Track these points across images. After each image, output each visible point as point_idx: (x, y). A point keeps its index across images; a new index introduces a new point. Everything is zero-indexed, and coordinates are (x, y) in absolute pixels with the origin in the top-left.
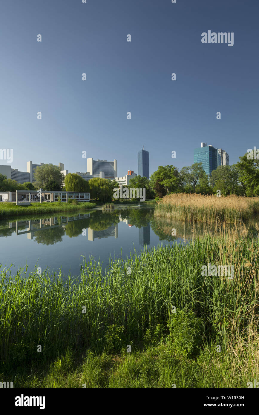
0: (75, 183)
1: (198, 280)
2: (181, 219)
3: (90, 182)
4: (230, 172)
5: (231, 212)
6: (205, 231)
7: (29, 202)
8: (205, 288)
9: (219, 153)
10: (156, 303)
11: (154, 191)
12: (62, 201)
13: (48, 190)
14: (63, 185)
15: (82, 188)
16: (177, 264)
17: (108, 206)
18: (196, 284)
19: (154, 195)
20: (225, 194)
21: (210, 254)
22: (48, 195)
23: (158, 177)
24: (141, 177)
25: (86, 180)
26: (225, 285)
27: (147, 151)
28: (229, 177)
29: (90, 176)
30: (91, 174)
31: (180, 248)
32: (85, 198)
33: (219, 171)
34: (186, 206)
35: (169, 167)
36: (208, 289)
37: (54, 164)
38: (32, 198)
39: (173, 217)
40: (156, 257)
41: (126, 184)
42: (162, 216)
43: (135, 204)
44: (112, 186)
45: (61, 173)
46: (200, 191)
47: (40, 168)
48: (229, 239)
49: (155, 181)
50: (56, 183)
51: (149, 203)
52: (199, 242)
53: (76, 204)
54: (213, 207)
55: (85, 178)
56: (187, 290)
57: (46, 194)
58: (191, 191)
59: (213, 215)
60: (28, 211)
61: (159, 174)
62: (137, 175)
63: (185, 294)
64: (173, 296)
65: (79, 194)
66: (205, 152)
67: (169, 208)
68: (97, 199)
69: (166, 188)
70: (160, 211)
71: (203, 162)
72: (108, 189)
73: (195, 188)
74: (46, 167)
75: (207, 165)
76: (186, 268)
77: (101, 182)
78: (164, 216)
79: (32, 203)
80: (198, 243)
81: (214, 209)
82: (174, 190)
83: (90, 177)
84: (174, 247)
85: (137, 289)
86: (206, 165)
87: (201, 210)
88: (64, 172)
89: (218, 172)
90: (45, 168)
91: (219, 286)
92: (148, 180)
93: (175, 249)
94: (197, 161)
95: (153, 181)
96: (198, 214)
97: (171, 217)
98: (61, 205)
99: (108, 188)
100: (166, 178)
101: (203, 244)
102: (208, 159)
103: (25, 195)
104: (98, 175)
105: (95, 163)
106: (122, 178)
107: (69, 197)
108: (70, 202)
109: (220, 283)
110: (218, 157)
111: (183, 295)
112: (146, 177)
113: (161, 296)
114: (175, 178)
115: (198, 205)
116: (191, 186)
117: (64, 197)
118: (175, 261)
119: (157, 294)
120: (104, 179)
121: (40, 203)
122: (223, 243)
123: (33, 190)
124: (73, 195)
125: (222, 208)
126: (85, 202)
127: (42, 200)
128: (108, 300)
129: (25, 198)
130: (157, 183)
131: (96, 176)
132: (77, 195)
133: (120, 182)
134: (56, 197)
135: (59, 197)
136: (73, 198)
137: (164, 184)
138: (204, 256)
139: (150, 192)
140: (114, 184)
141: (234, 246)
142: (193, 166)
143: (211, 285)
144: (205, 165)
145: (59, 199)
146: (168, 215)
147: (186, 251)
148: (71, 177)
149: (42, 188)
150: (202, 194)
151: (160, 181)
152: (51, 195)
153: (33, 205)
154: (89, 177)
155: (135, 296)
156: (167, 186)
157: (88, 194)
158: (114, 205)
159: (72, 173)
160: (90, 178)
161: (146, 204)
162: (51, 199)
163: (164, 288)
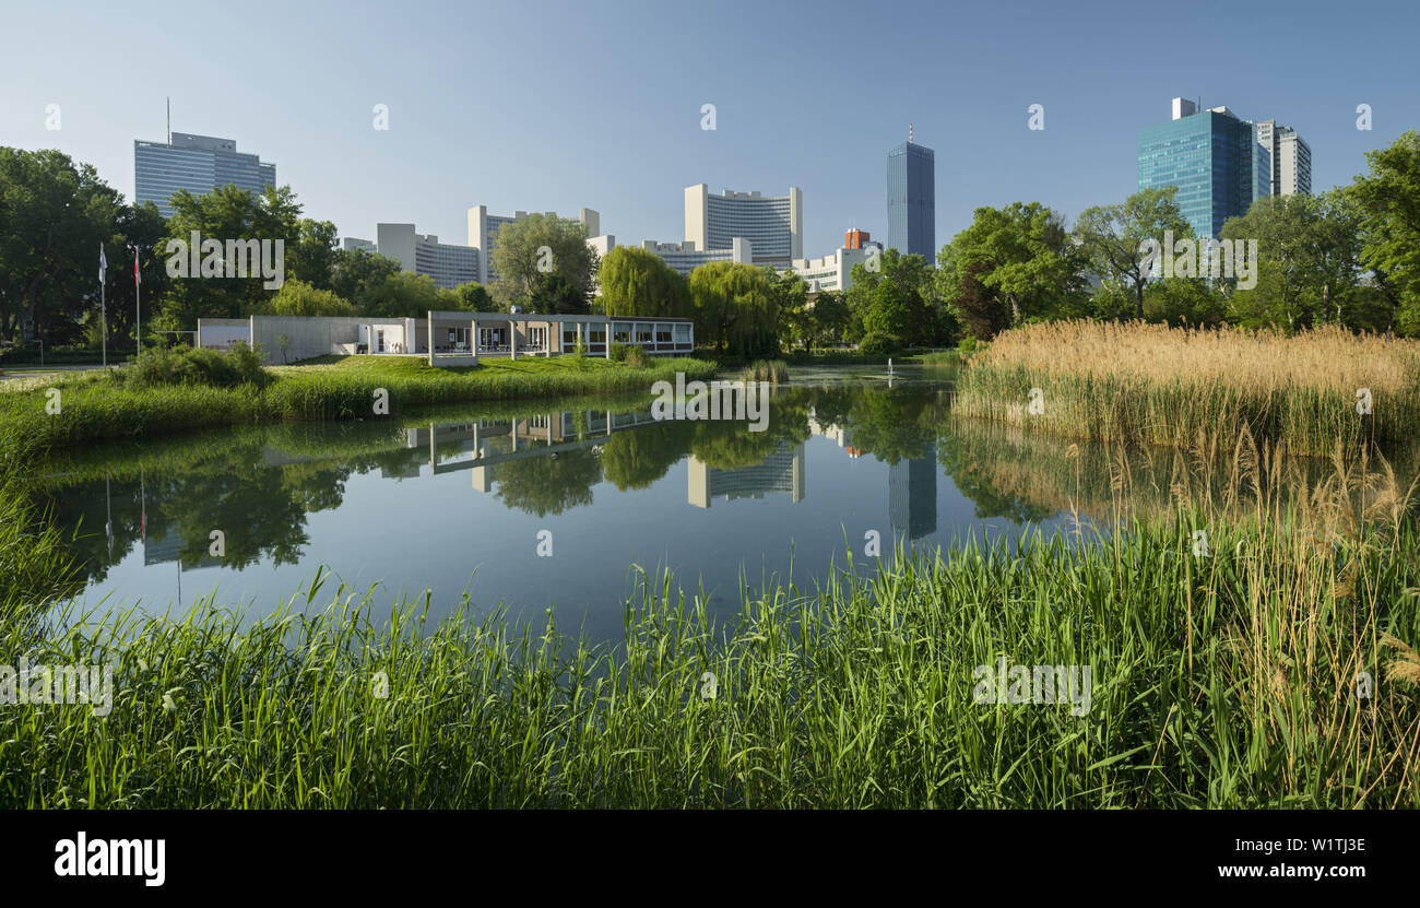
0: (640, 284)
1: (1136, 713)
2: (1070, 433)
3: (694, 278)
4: (1316, 227)
5: (1316, 405)
6: (1176, 489)
7: (474, 355)
8: (1170, 756)
9: (1263, 138)
10: (929, 794)
11: (957, 311)
12: (589, 353)
13: (540, 312)
14: (594, 290)
15: (663, 303)
16: (1037, 629)
17: (763, 372)
18: (1123, 730)
19: (957, 331)
20: (1287, 326)
21: (1199, 598)
22: (541, 330)
23: (975, 256)
24: (897, 254)
25: (679, 272)
26: (1276, 750)
27: (927, 147)
28: (1308, 247)
29: (695, 256)
30: (699, 247)
31: (1055, 561)
32: (674, 341)
33: (1260, 224)
34: (1095, 377)
35: (1021, 211)
36: (1185, 758)
37: (560, 216)
38: (485, 339)
39: (1035, 423)
40: (944, 591)
41: (839, 287)
42: (986, 418)
43: (876, 366)
44: (781, 294)
45: (588, 246)
46: (1164, 311)
47: (513, 230)
48: (1303, 530)
49: (961, 273)
50: (569, 285)
51: (934, 362)
52: (1146, 536)
53: (640, 363)
54: (1227, 382)
55: (679, 265)
56: (1079, 752)
57: (532, 324)
58: (1123, 311)
59: (1223, 415)
60: (468, 389)
61: (980, 242)
62: (886, 248)
63: (1070, 769)
64: (1010, 772)
65: (651, 326)
66: (1193, 139)
67: (1019, 386)
68: (720, 346)
69: (1009, 299)
70: (977, 396)
71: (1183, 182)
72: (764, 308)
73: (1140, 297)
74: (533, 226)
75: (1202, 195)
76: (1078, 652)
77: (735, 279)
78: (995, 417)
79: (483, 361)
80: (1140, 543)
81: (1233, 391)
82: (1042, 308)
83: (697, 259)
84: (1026, 554)
85: (849, 723)
86: (1194, 197)
87: (1167, 393)
88: (598, 245)
89: (1254, 225)
90: (528, 228)
91: (1242, 751)
92: (930, 267)
93: (1030, 563)
94: (1155, 179)
95: (949, 270)
96: (1153, 413)
97: (1028, 420)
98: (585, 369)
99: (765, 301)
100: (1010, 257)
101: (1169, 546)
102: (1206, 170)
103: (460, 332)
104: (726, 251)
105: (713, 205)
106: (821, 261)
107: (616, 337)
108: (621, 356)
109: (1251, 736)
110: (1255, 158)
111: (1059, 776)
112: (920, 257)
113: (956, 768)
114: (1049, 258)
115: (1154, 372)
116: (1122, 288)
117: (598, 336)
118: (1026, 616)
119: (936, 753)
120: (749, 265)
121: (513, 358)
122: (1269, 551)
123: (490, 311)
124: (631, 329)
125: (1271, 387)
126: (676, 355)
127: (517, 349)
128: (725, 756)
129: (460, 339)
130: (968, 278)
131: (719, 255)
132: (645, 330)
133: (812, 277)
134: (569, 336)
135: (579, 336)
136: (629, 343)
137: (1000, 283)
138: (1171, 602)
139: (940, 317)
140: (789, 288)
141: (1331, 566)
142: (1135, 205)
143: (1202, 745)
144: (1188, 198)
145: (579, 344)
146: (1014, 412)
147: (1083, 574)
148: (622, 261)
149: (521, 304)
150: (1174, 324)
151: (980, 271)
152: (549, 330)
153: (486, 367)
154: (693, 260)
155: (842, 753)
156: (1013, 294)
157: (689, 326)
158: (789, 370)
159: (627, 246)
160: (695, 262)
161: (919, 366)
162: (552, 344)
163: (969, 732)
